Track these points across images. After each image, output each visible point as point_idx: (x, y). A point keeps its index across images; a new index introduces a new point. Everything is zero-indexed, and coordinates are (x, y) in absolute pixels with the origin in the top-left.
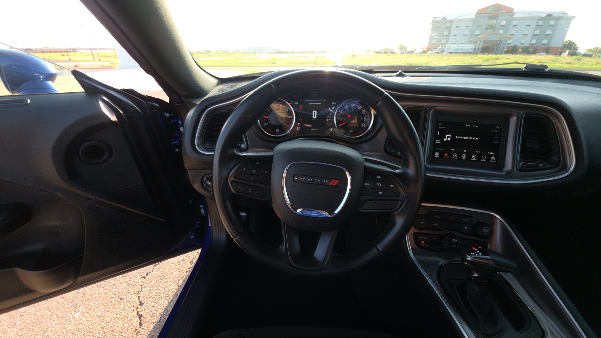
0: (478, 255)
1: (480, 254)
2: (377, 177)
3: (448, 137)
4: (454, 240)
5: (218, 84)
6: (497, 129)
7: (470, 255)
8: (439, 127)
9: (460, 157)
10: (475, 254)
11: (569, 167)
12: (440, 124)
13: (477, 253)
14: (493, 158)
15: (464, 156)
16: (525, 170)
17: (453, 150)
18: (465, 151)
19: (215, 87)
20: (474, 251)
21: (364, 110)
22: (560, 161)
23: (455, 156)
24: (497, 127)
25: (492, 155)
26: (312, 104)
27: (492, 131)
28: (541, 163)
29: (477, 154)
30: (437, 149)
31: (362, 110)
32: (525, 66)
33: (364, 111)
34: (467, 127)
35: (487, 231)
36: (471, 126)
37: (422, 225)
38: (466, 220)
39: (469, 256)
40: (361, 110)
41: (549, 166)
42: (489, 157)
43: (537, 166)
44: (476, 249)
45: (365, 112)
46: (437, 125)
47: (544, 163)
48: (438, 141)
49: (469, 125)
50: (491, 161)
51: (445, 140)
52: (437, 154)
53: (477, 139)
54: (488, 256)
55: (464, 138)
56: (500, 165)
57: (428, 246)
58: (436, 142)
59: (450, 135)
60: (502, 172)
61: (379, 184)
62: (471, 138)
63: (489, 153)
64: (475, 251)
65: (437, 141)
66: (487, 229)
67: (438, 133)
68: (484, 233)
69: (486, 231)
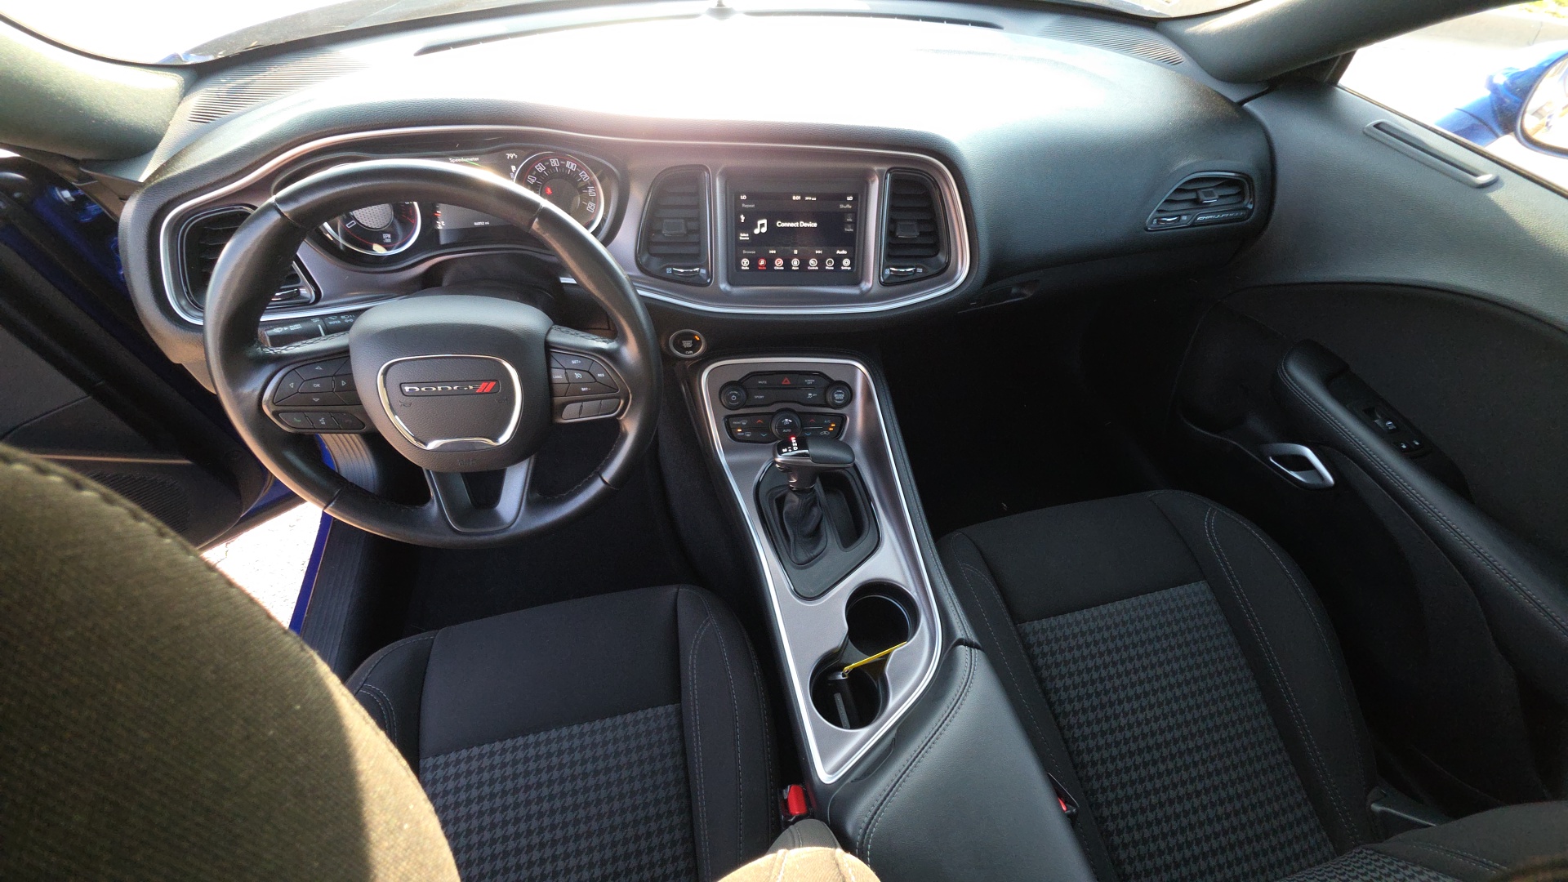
3: (762, 225)
4: (786, 420)
5: (187, 90)
6: (850, 202)
8: (743, 205)
9: (788, 264)
11: (959, 269)
12: (744, 197)
14: (846, 262)
15: (795, 263)
16: (893, 285)
17: (775, 252)
18: (796, 252)
19: (179, 103)
21: (583, 172)
23: (779, 263)
25: (844, 256)
27: (842, 206)
28: (920, 267)
29: (818, 257)
30: (744, 252)
31: (580, 173)
33: (584, 174)
34: (796, 200)
35: (841, 396)
36: (803, 198)
37: (733, 402)
38: (810, 381)
40: (577, 172)
41: (932, 272)
42: (838, 260)
43: (914, 273)
45: (586, 175)
46: (738, 201)
47: (924, 266)
48: (744, 236)
49: (798, 198)
50: (843, 268)
51: (757, 231)
52: (745, 263)
53: (815, 225)
55: (792, 225)
56: (855, 276)
57: (748, 435)
58: (741, 238)
59: (765, 221)
60: (859, 290)
62: (805, 225)
63: (838, 252)
65: (741, 235)
67: (742, 218)
68: (837, 402)
69: (839, 396)
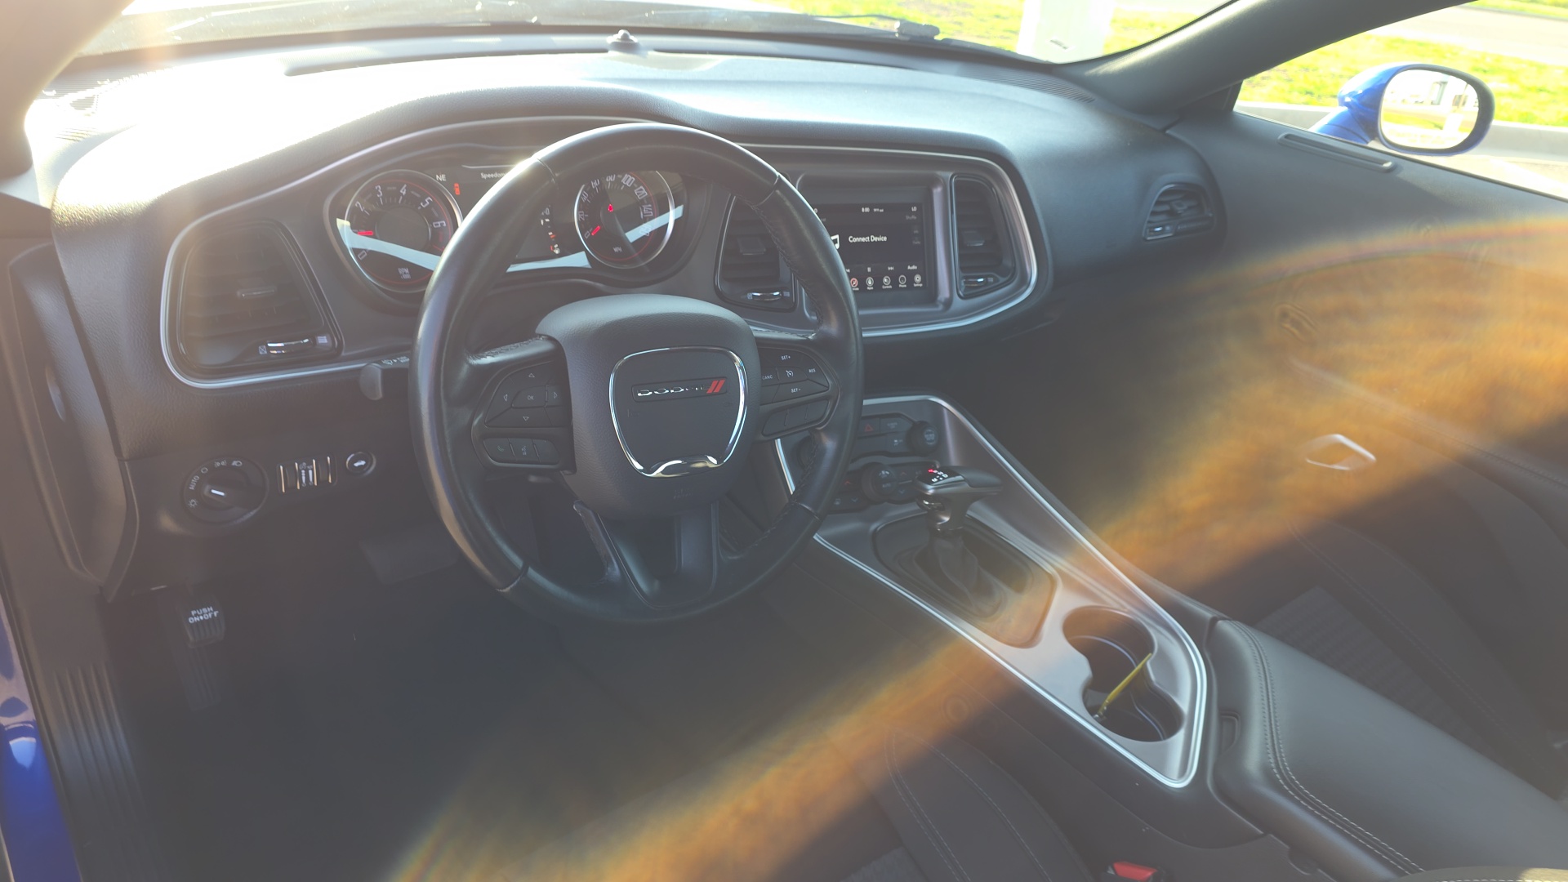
0: (944, 478)
1: (946, 476)
2: (783, 358)
4: (883, 472)
6: (914, 213)
7: (931, 483)
9: (862, 284)
10: (939, 480)
11: (1029, 276)
13: (941, 476)
14: (918, 278)
15: (870, 283)
16: (971, 295)
18: (869, 270)
20: (935, 475)
21: (641, 187)
22: (1015, 268)
23: (854, 284)
24: (914, 209)
25: (915, 272)
26: (489, 176)
27: (908, 218)
28: (991, 276)
29: (889, 274)
31: (635, 188)
32: (897, 25)
33: (641, 190)
34: (865, 213)
35: (932, 436)
36: (871, 210)
39: (929, 487)
40: (633, 188)
41: (1002, 280)
42: (910, 276)
43: (986, 283)
44: (935, 472)
45: (644, 191)
47: (996, 275)
49: (867, 210)
50: (915, 285)
53: (885, 239)
54: (958, 475)
55: (863, 239)
56: (929, 293)
59: (837, 237)
60: (937, 306)
61: (789, 373)
62: (876, 239)
63: (909, 268)
64: (937, 474)
66: (931, 433)
68: (929, 443)
69: (930, 436)
